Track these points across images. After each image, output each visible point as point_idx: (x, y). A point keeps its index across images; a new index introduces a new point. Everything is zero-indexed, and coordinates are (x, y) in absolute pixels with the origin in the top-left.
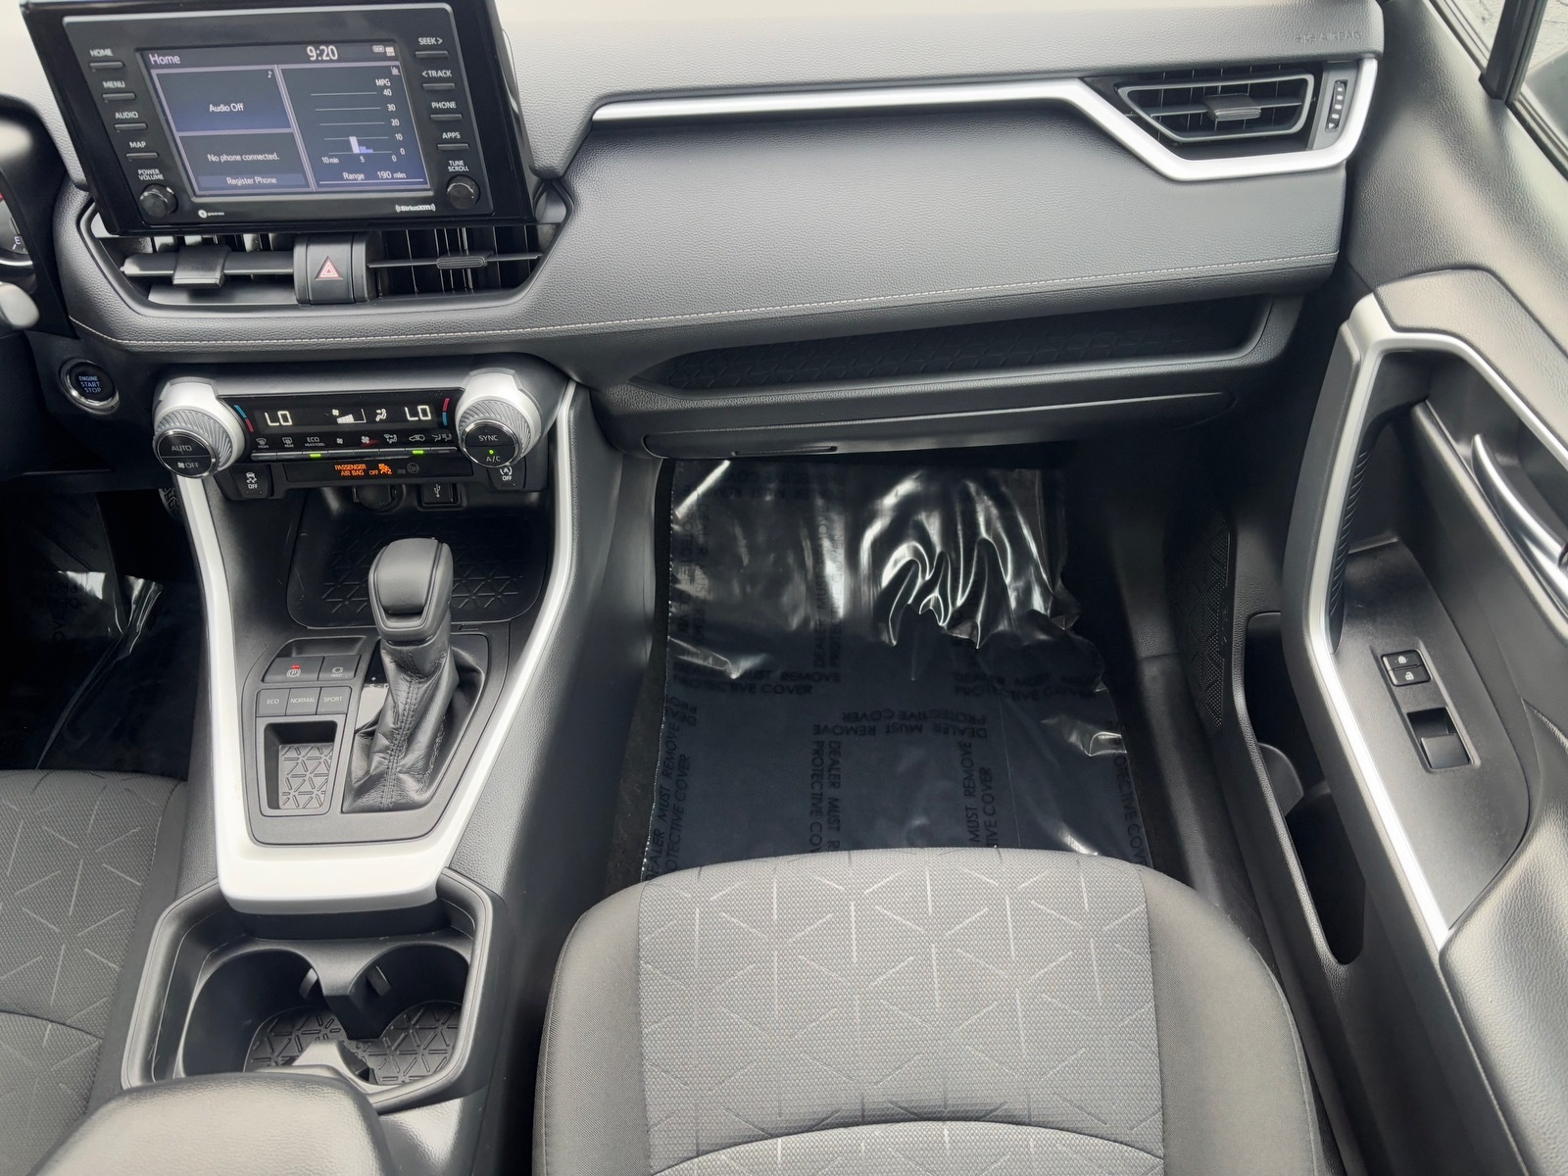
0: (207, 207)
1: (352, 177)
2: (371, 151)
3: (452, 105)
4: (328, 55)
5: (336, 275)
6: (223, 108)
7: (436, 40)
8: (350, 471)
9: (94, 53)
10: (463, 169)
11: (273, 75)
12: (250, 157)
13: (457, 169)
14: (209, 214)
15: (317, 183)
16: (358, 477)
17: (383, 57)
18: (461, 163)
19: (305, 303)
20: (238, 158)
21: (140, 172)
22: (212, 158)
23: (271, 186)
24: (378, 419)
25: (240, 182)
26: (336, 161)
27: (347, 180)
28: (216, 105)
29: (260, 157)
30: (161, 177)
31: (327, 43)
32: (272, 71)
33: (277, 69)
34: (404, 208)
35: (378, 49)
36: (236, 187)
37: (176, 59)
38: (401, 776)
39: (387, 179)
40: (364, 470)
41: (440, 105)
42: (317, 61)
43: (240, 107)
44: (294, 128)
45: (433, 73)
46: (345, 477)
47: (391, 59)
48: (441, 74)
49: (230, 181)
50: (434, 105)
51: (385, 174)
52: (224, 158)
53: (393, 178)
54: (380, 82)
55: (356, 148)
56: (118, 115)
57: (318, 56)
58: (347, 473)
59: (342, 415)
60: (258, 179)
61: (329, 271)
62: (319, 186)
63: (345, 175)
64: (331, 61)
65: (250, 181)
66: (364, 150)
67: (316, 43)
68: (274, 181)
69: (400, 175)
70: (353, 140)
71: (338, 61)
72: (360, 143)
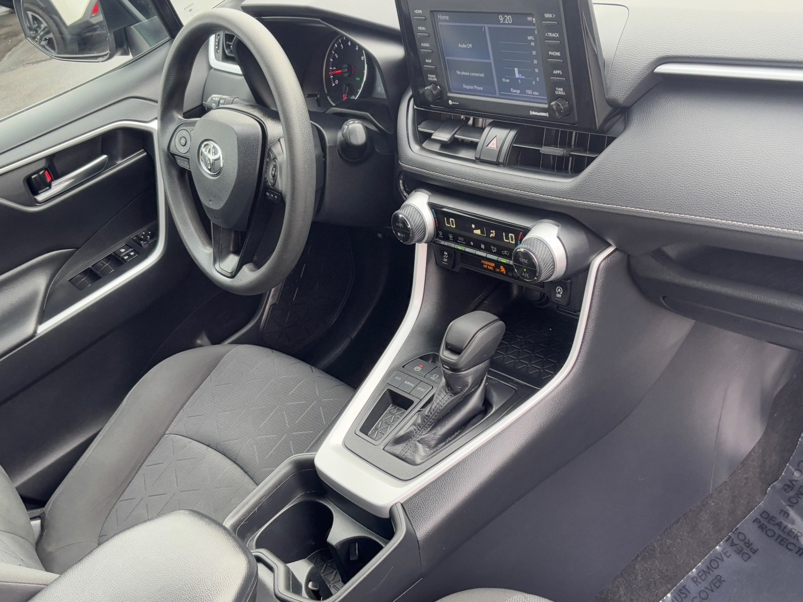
0: (453, 99)
1: (514, 91)
2: (523, 77)
3: (558, 54)
4: (508, 21)
5: (495, 147)
6: (464, 46)
7: (552, 15)
8: (488, 265)
9: (416, 11)
10: (563, 93)
11: (485, 30)
12: (473, 74)
13: (560, 93)
14: (453, 103)
15: (500, 91)
16: (491, 270)
17: (531, 23)
18: (561, 89)
19: (479, 160)
20: (468, 74)
21: (429, 75)
22: (458, 73)
23: (480, 91)
24: (491, 236)
25: (468, 87)
26: (508, 81)
27: (512, 93)
28: (462, 44)
29: (477, 75)
30: (436, 79)
31: (508, 14)
32: (484, 27)
33: (487, 27)
34: (534, 113)
35: (529, 19)
36: (466, 90)
37: (447, 18)
38: (418, 444)
39: (530, 94)
40: (493, 267)
41: (553, 53)
42: (503, 24)
43: (470, 46)
44: (492, 61)
45: (550, 34)
46: (485, 268)
47: (534, 25)
48: (554, 35)
49: (464, 86)
50: (550, 53)
51: (529, 92)
52: (463, 73)
53: (532, 94)
54: (530, 38)
55: (517, 76)
56: (422, 45)
57: (503, 21)
58: (486, 266)
59: (476, 228)
60: (476, 87)
61: (493, 144)
62: (500, 94)
63: (512, 90)
64: (509, 24)
65: (472, 87)
66: (520, 76)
67: (503, 14)
68: (482, 88)
69: (535, 93)
70: (516, 70)
71: (512, 24)
72: (519, 73)
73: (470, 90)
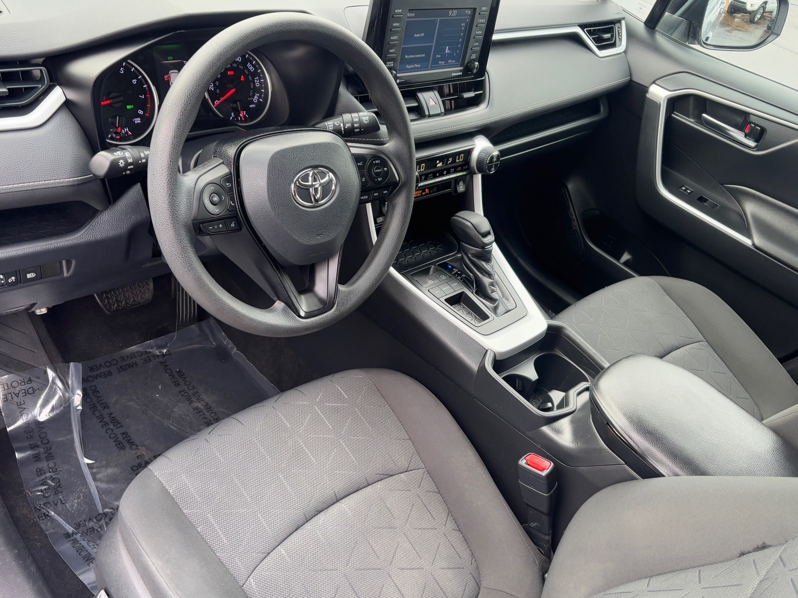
0: (400, 78)
2: (450, 52)
3: (480, 33)
4: (454, 14)
5: (435, 104)
6: (418, 35)
7: (486, 8)
8: (417, 194)
9: (396, 11)
10: (474, 58)
11: (437, 22)
12: (417, 56)
14: (400, 81)
15: (431, 65)
16: (419, 197)
18: (475, 55)
19: (428, 117)
20: (413, 56)
22: (406, 57)
23: (419, 68)
24: (448, 163)
26: (439, 56)
29: (420, 56)
30: (392, 65)
32: (437, 20)
33: (439, 19)
34: (454, 74)
35: (466, 12)
36: (408, 69)
37: (413, 15)
39: (450, 63)
40: (421, 193)
42: (450, 16)
43: (423, 34)
44: (434, 44)
45: (481, 20)
46: (416, 197)
47: (468, 15)
48: (483, 21)
49: (408, 66)
50: (477, 32)
52: (410, 56)
54: (462, 25)
55: (446, 51)
56: (392, 38)
57: (452, 14)
60: (416, 66)
61: (432, 102)
62: (431, 67)
63: (440, 62)
64: (454, 16)
65: (413, 66)
66: (448, 52)
67: (452, 9)
68: (420, 66)
69: (454, 61)
70: (447, 48)
71: (456, 16)
73: (411, 69)
